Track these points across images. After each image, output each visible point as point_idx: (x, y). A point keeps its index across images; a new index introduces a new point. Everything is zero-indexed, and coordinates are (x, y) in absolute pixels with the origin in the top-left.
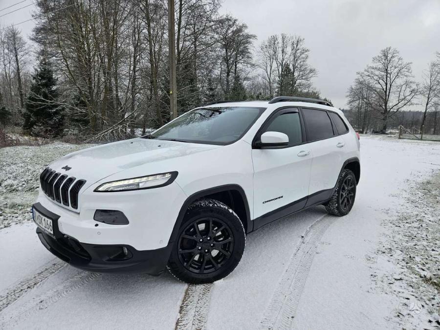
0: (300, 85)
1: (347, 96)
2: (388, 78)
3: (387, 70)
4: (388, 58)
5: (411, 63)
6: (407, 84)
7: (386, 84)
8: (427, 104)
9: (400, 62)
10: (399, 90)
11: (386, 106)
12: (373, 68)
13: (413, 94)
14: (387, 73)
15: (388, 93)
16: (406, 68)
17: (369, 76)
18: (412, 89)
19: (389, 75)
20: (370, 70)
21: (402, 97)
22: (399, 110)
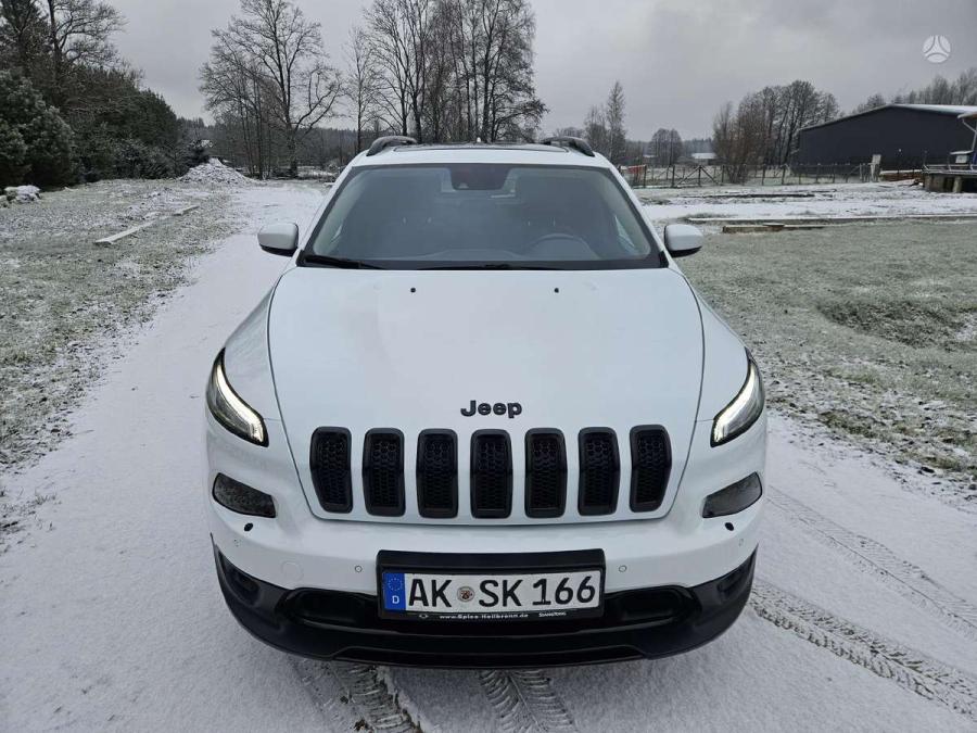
0: (79, 48)
1: (202, 89)
2: (282, 55)
3: (275, 33)
4: (273, 5)
5: (319, 25)
6: (319, 70)
7: (280, 67)
8: (359, 117)
9: (298, 21)
10: (307, 82)
11: (287, 116)
12: (247, 26)
13: (333, 94)
14: (276, 40)
15: (286, 89)
16: (312, 36)
17: (241, 43)
18: (330, 82)
19: (281, 47)
20: (241, 29)
21: (314, 100)
22: (314, 126)
